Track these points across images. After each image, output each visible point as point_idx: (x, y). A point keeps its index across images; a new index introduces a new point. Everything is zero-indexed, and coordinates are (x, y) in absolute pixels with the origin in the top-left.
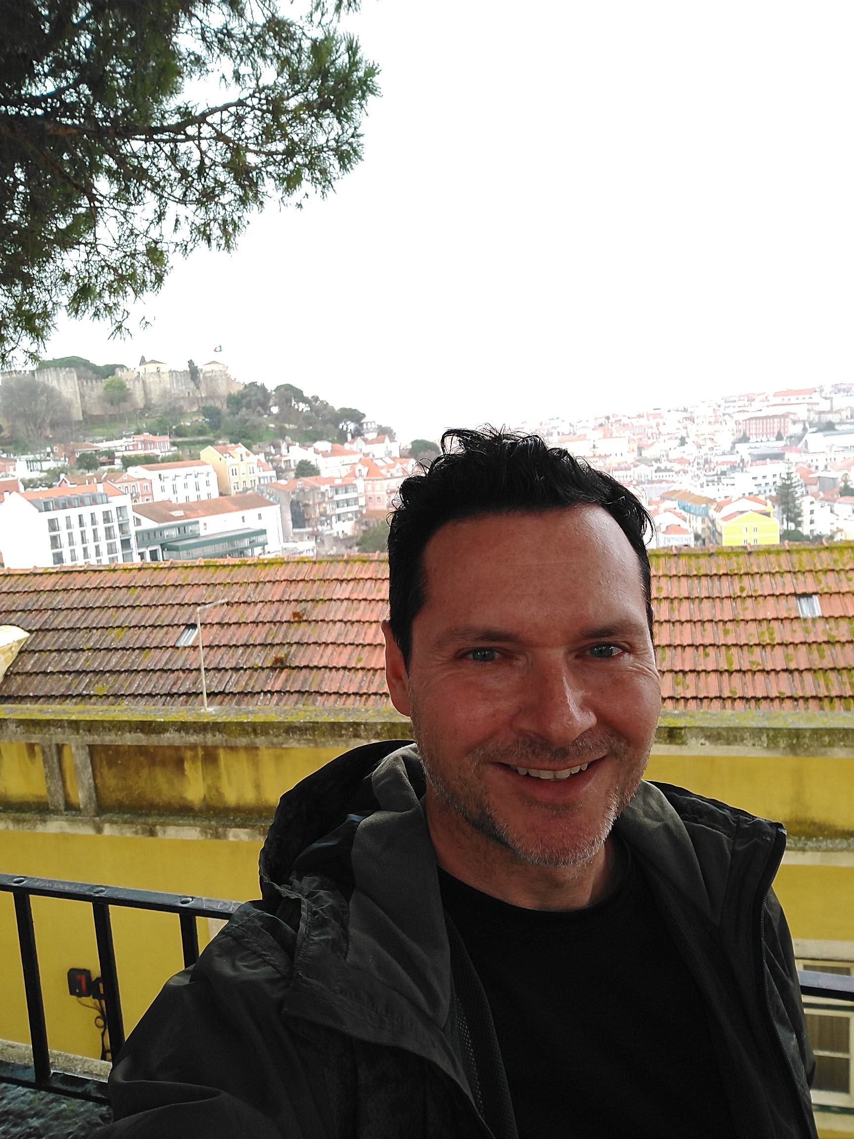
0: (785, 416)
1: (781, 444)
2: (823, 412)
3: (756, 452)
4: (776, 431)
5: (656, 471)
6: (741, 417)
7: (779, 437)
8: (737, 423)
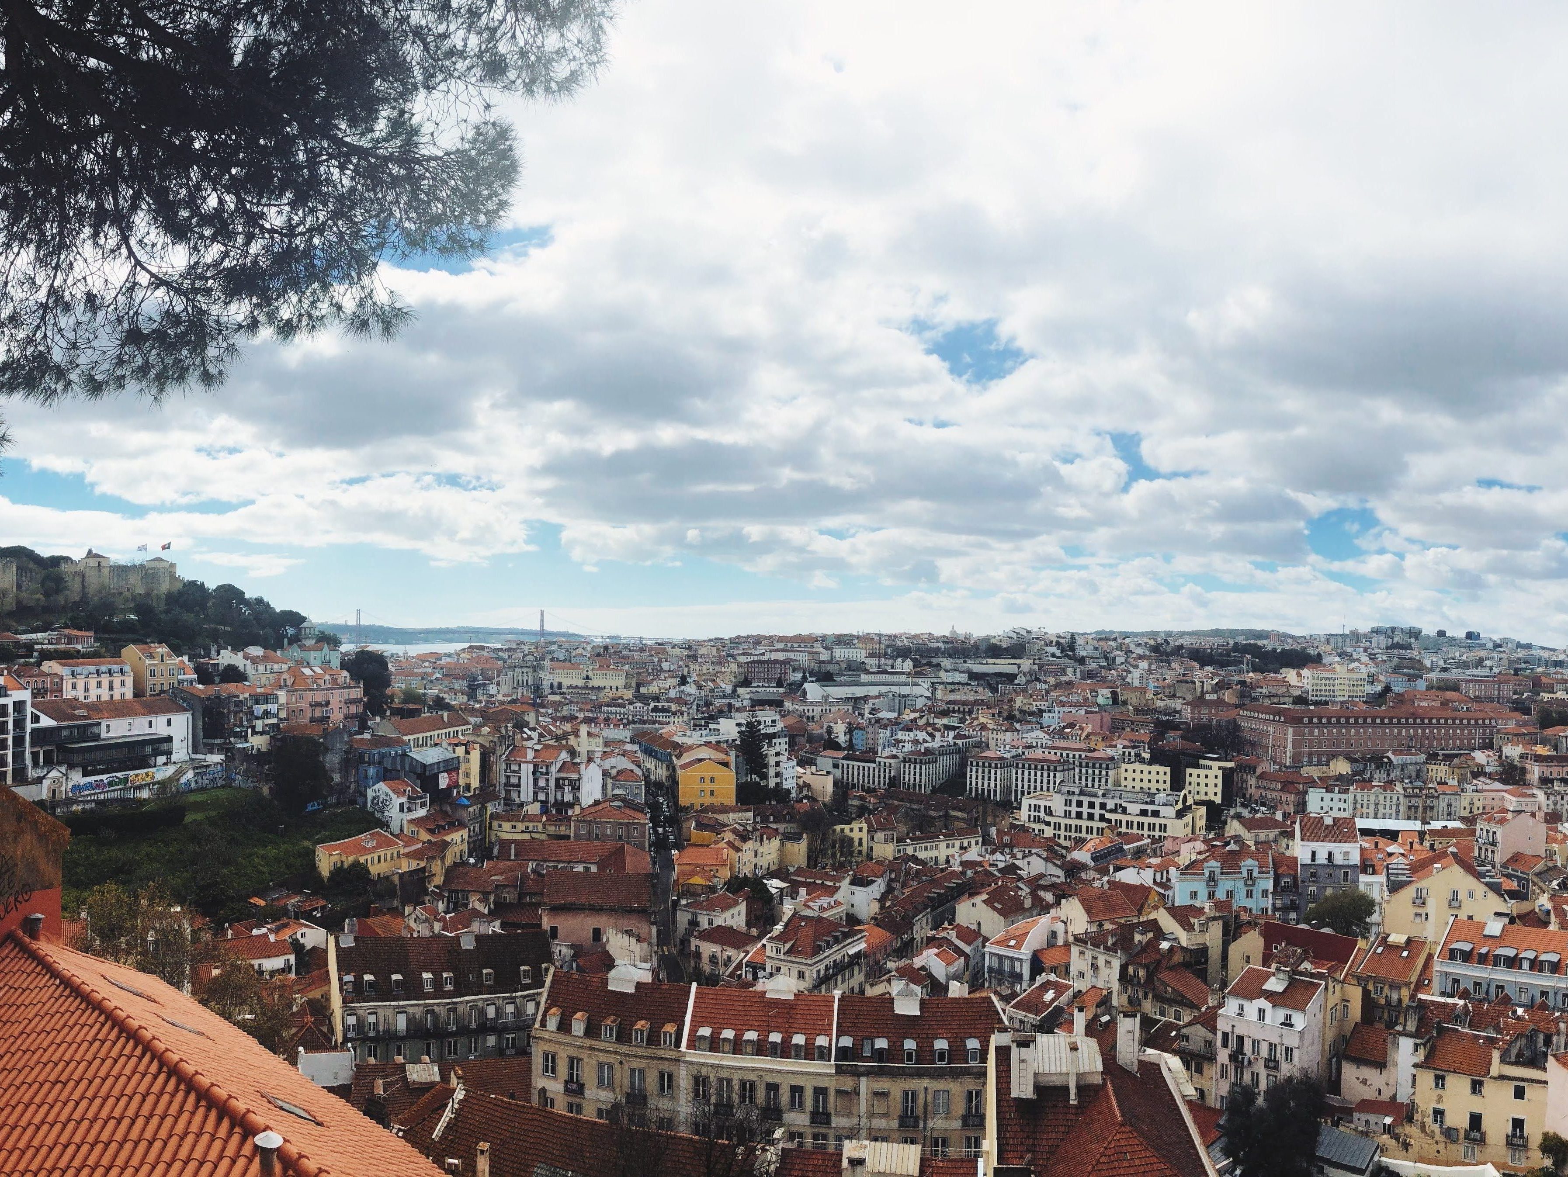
0: (787, 662)
1: (781, 690)
2: (823, 662)
3: (756, 697)
4: (776, 676)
5: (653, 711)
6: (743, 659)
7: (780, 684)
8: (740, 665)
